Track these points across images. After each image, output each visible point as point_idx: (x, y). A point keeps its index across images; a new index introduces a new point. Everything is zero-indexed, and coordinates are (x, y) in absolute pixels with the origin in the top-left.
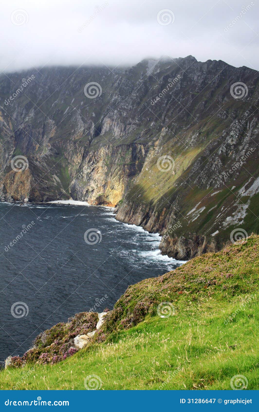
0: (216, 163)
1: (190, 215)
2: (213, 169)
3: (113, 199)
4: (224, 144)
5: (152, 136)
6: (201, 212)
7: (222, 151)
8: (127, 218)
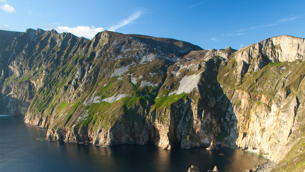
0: (71, 89)
1: (60, 117)
2: (70, 92)
3: (23, 112)
4: (74, 79)
5: (38, 76)
6: (66, 115)
7: (74, 83)
8: (30, 122)
